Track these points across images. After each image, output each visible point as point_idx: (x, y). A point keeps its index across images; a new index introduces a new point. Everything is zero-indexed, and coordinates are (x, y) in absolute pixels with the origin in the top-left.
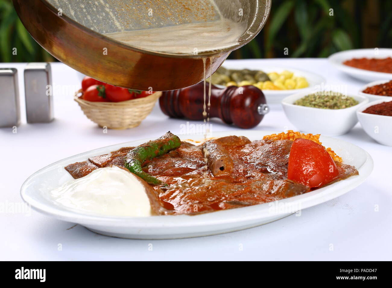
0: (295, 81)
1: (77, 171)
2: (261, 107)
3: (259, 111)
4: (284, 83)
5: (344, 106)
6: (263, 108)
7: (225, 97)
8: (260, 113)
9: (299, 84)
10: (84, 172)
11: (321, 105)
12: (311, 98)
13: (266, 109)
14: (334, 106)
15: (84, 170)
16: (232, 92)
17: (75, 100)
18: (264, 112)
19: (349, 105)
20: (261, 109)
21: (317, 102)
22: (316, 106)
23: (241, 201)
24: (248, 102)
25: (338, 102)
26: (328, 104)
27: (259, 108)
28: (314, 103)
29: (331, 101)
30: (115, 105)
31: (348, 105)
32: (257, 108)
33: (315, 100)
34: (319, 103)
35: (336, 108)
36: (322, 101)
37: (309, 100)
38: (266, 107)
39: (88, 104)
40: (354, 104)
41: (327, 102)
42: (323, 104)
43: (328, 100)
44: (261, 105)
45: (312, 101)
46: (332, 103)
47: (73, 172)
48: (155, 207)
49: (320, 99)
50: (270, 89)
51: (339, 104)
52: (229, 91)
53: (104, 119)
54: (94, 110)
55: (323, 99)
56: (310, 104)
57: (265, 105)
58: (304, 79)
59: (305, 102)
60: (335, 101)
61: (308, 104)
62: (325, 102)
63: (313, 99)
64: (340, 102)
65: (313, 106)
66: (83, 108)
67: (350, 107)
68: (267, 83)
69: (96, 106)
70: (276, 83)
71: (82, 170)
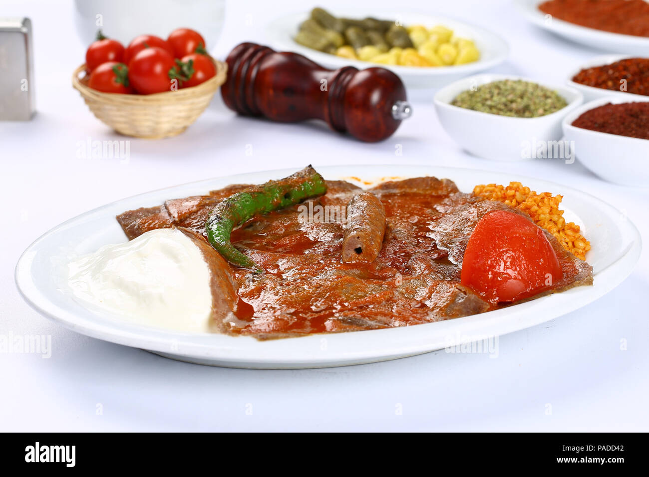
0: (456, 45)
1: (135, 225)
2: (398, 106)
3: (394, 113)
4: (436, 51)
5: (541, 111)
6: (401, 108)
7: (336, 86)
8: (396, 117)
9: (465, 52)
10: (146, 228)
11: (502, 107)
12: (485, 93)
13: (407, 110)
14: (524, 112)
15: (147, 224)
16: (349, 78)
17: (75, 87)
18: (403, 115)
19: (551, 108)
20: (398, 111)
21: (495, 101)
22: (494, 110)
23: (364, 317)
24: (375, 97)
25: (531, 103)
26: (514, 106)
27: (395, 108)
28: (489, 103)
29: (519, 100)
30: (145, 100)
31: (547, 107)
32: (391, 109)
33: (492, 97)
34: (499, 103)
35: (527, 114)
36: (504, 100)
37: (481, 96)
38: (406, 107)
39: (97, 96)
40: (558, 105)
41: (512, 102)
42: (506, 105)
43: (514, 99)
44: (399, 103)
45: (486, 100)
46: (520, 104)
47: (127, 226)
48: (217, 312)
49: (500, 97)
50: (413, 64)
51: (532, 107)
52: (343, 77)
53: (125, 123)
54: (108, 107)
55: (506, 96)
56: (483, 105)
57: (404, 104)
58: (472, 43)
59: (474, 100)
60: (525, 101)
61: (480, 105)
62: (509, 104)
63: (488, 96)
64: (535, 104)
65: (488, 109)
66: (87, 101)
67: (552, 112)
68: (407, 53)
69: (111, 100)
70: (424, 51)
71: (144, 224)
